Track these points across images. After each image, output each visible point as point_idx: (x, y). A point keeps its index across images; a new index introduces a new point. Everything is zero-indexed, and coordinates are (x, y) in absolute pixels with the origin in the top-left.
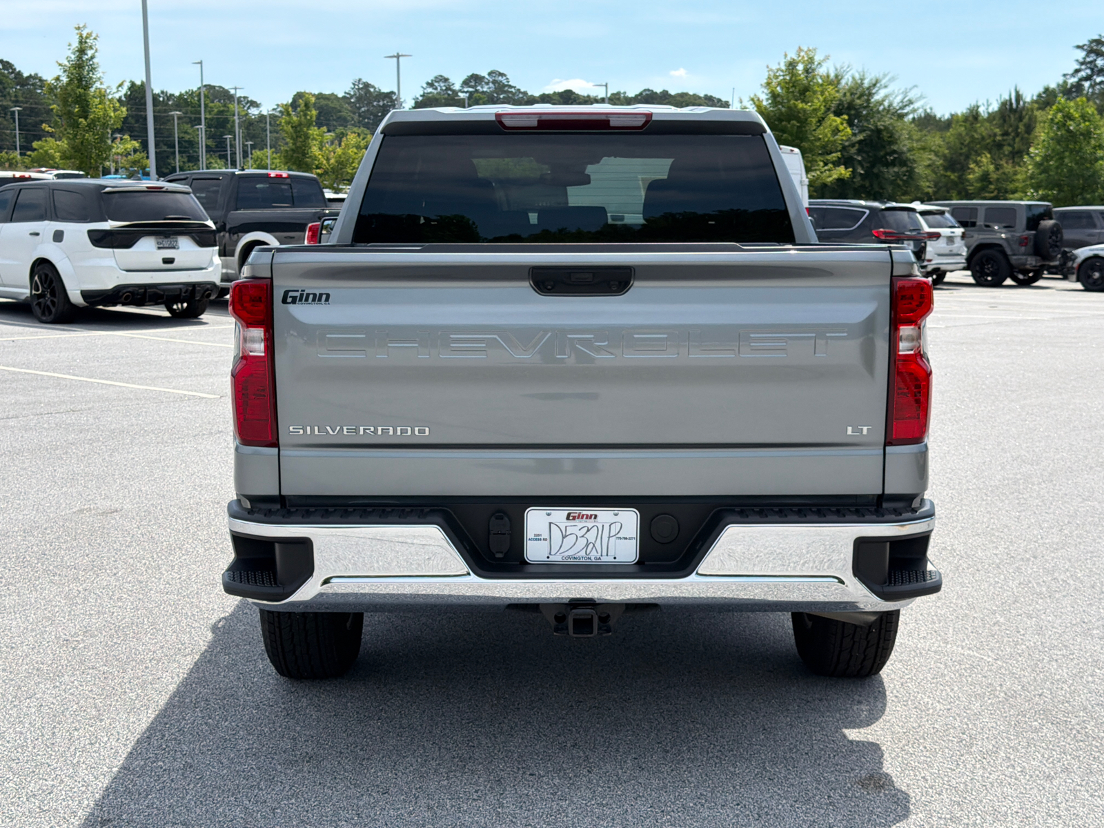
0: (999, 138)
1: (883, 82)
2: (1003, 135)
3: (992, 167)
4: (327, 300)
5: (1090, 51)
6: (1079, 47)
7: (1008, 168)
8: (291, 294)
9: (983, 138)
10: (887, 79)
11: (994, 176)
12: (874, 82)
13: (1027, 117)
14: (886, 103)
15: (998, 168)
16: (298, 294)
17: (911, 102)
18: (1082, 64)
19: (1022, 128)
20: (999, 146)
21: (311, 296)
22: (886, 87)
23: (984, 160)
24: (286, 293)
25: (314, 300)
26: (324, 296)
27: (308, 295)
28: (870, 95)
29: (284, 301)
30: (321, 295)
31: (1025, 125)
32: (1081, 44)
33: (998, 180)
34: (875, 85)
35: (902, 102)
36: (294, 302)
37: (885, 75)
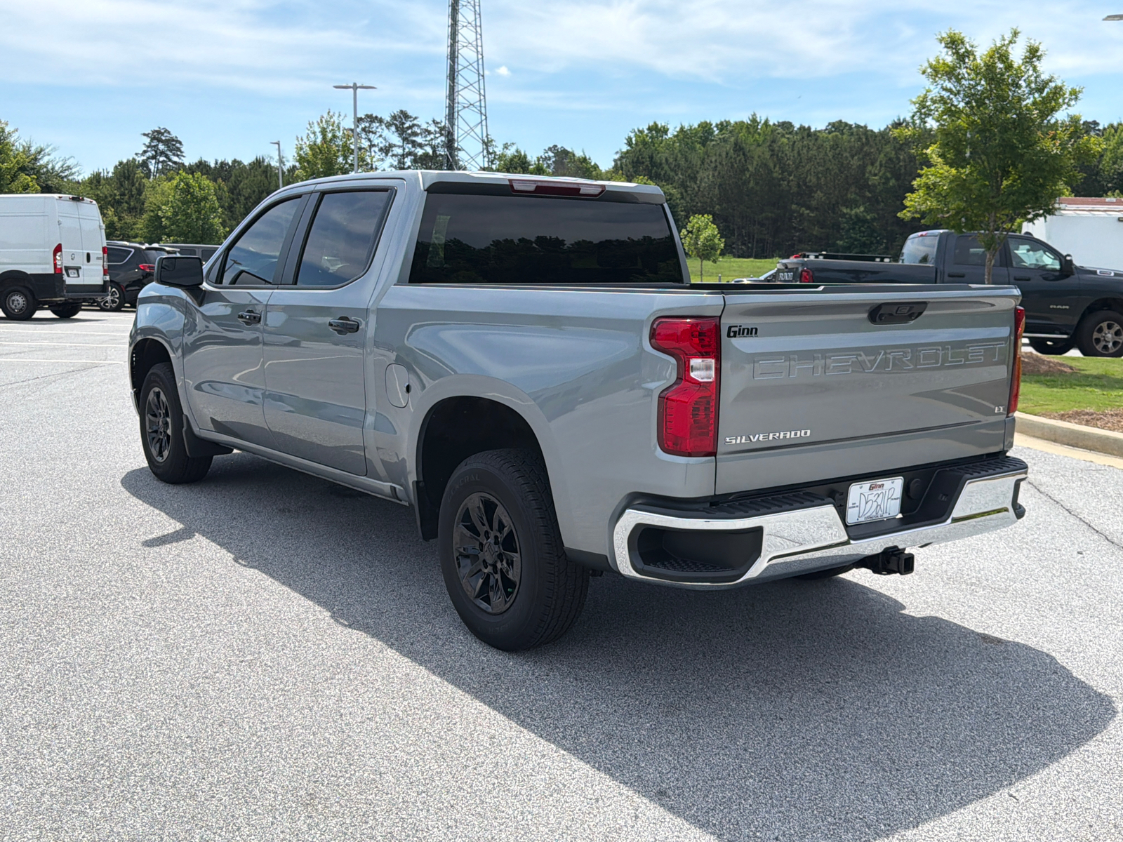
0: (117, 197)
1: (47, 151)
2: (121, 195)
3: (116, 219)
4: (756, 333)
5: (153, 139)
6: (145, 135)
7: (128, 219)
8: (733, 329)
9: (106, 197)
10: (50, 148)
11: (118, 225)
12: (39, 150)
13: (137, 183)
14: (50, 167)
15: (120, 219)
16: (737, 329)
17: (69, 168)
18: (148, 147)
19: (134, 192)
20: (119, 203)
21: (746, 331)
22: (49, 155)
23: (110, 213)
24: (730, 328)
25: (748, 334)
26: (754, 330)
27: (744, 329)
28: (36, 159)
29: (729, 336)
30: (752, 329)
31: (136, 189)
32: (147, 133)
33: (121, 227)
34: (40, 152)
35: (62, 167)
36: (735, 336)
37: (48, 146)
